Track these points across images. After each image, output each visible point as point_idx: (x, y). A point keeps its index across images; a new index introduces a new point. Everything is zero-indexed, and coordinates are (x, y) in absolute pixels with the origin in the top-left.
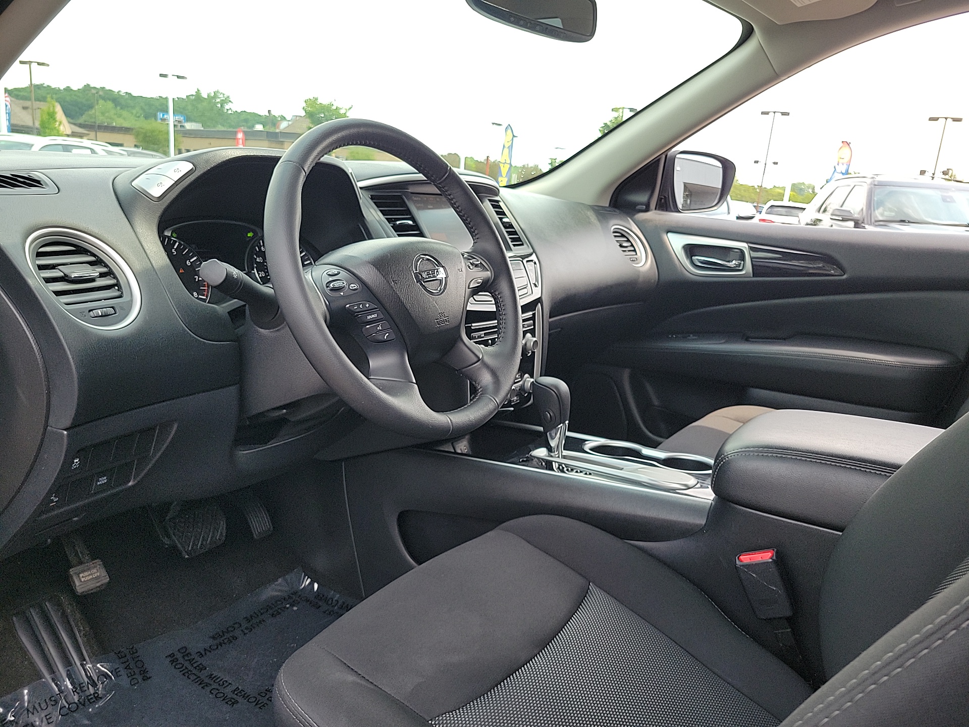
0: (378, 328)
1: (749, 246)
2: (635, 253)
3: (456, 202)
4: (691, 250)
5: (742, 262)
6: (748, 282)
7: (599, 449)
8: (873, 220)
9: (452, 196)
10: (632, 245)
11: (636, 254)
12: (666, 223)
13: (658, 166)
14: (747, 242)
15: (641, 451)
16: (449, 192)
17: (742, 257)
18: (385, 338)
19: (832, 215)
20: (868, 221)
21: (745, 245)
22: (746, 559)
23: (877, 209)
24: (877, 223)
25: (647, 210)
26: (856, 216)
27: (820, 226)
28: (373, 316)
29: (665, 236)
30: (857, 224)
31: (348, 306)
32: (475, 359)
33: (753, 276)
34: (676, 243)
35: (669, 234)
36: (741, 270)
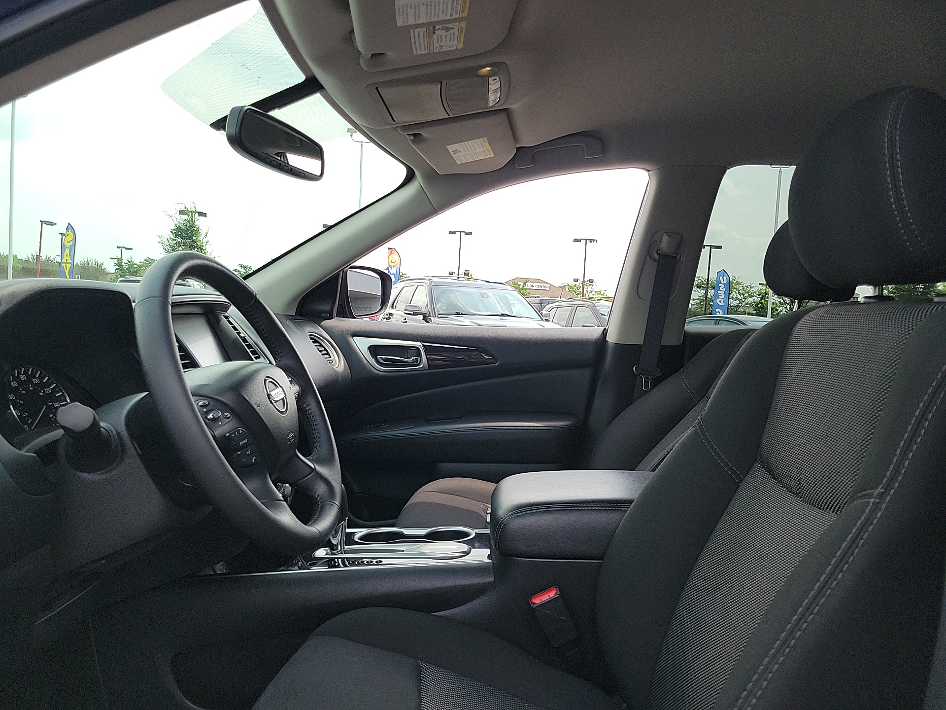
0: (248, 453)
1: (422, 345)
2: (328, 356)
3: (262, 325)
4: (374, 350)
5: (419, 358)
6: (426, 374)
7: (367, 538)
8: (437, 314)
9: (257, 320)
10: (325, 350)
11: (330, 357)
12: (351, 328)
13: (338, 280)
14: (421, 342)
15: (402, 532)
16: (255, 316)
17: (419, 354)
18: (253, 461)
19: (405, 310)
20: (433, 315)
21: (419, 343)
22: (538, 601)
23: (438, 304)
24: (440, 316)
25: (331, 318)
26: (424, 311)
27: (393, 320)
28: (244, 442)
29: (351, 339)
30: (426, 318)
31: (228, 434)
32: (310, 471)
33: (429, 369)
34: (362, 345)
35: (354, 338)
36: (419, 365)
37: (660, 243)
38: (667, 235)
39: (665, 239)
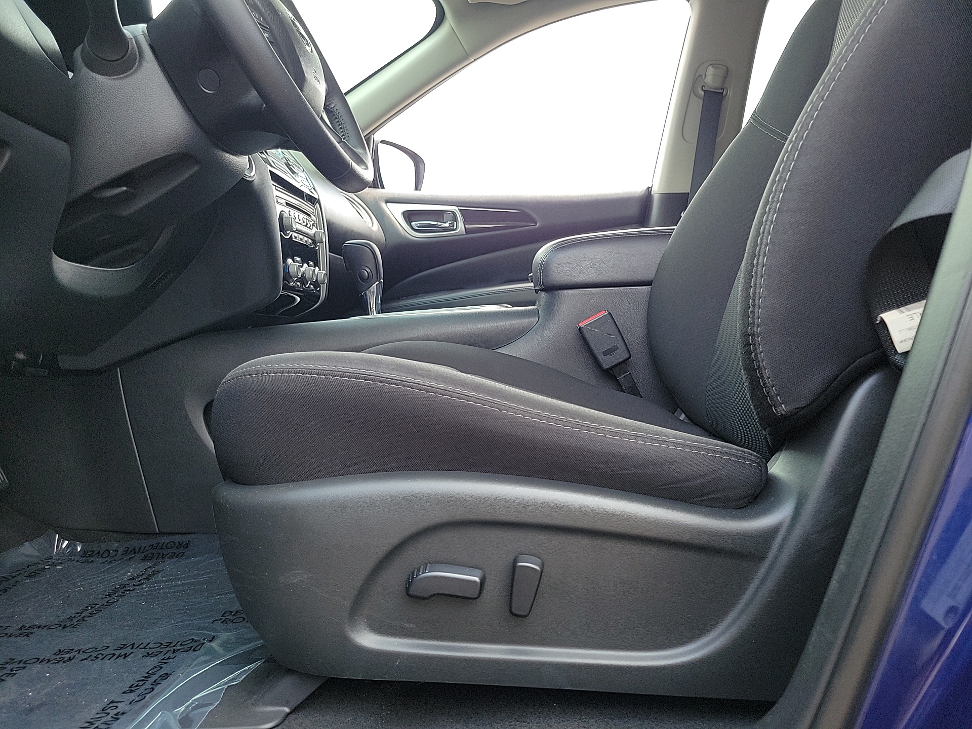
1: (459, 209)
4: (409, 216)
5: (455, 222)
6: (462, 239)
10: (358, 212)
11: (363, 219)
12: (384, 195)
14: (457, 206)
17: (454, 218)
21: (455, 208)
29: (383, 205)
33: (466, 234)
34: (396, 212)
35: (388, 204)
36: (455, 230)
37: (705, 78)
38: (713, 67)
39: (711, 70)
